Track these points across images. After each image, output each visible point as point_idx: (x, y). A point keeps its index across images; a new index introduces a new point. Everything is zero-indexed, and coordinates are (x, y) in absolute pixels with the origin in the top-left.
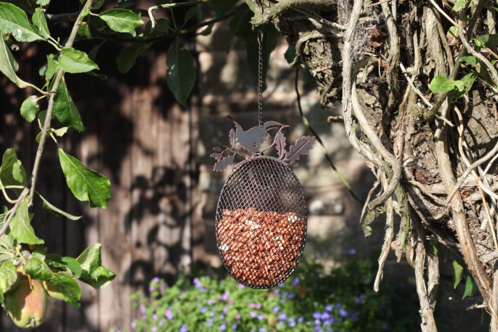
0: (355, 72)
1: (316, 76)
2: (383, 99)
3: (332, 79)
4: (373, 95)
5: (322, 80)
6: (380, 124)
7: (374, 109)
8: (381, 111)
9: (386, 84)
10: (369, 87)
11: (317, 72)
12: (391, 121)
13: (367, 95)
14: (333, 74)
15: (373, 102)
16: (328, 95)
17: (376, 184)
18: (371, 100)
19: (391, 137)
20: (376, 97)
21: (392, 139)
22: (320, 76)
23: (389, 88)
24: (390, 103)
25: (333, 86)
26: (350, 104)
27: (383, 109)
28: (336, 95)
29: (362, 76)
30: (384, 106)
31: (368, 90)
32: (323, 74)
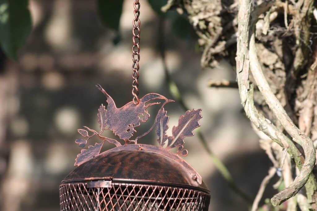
0: (254, 19)
1: (198, 26)
2: (287, 58)
3: (220, 29)
4: (274, 52)
5: (206, 31)
6: (282, 91)
7: (274, 70)
8: (283, 74)
9: (293, 37)
10: (269, 42)
11: (200, 20)
12: (296, 87)
13: (266, 51)
14: (221, 22)
15: (274, 61)
16: (213, 51)
17: (272, 172)
18: (271, 59)
19: (296, 109)
20: (277, 54)
21: (298, 112)
22: (202, 25)
23: (298, 42)
24: (297, 63)
25: (219, 39)
26: (247, 62)
27: (287, 71)
28: (224, 51)
29: (263, 26)
30: (288, 67)
31: (268, 45)
32: (207, 23)
